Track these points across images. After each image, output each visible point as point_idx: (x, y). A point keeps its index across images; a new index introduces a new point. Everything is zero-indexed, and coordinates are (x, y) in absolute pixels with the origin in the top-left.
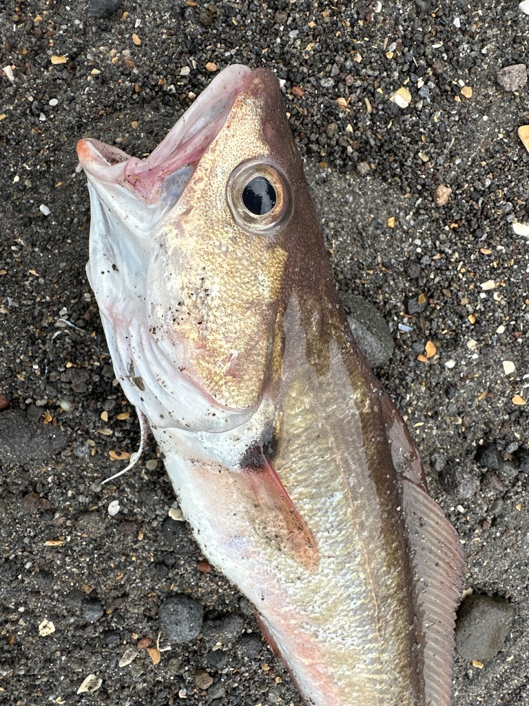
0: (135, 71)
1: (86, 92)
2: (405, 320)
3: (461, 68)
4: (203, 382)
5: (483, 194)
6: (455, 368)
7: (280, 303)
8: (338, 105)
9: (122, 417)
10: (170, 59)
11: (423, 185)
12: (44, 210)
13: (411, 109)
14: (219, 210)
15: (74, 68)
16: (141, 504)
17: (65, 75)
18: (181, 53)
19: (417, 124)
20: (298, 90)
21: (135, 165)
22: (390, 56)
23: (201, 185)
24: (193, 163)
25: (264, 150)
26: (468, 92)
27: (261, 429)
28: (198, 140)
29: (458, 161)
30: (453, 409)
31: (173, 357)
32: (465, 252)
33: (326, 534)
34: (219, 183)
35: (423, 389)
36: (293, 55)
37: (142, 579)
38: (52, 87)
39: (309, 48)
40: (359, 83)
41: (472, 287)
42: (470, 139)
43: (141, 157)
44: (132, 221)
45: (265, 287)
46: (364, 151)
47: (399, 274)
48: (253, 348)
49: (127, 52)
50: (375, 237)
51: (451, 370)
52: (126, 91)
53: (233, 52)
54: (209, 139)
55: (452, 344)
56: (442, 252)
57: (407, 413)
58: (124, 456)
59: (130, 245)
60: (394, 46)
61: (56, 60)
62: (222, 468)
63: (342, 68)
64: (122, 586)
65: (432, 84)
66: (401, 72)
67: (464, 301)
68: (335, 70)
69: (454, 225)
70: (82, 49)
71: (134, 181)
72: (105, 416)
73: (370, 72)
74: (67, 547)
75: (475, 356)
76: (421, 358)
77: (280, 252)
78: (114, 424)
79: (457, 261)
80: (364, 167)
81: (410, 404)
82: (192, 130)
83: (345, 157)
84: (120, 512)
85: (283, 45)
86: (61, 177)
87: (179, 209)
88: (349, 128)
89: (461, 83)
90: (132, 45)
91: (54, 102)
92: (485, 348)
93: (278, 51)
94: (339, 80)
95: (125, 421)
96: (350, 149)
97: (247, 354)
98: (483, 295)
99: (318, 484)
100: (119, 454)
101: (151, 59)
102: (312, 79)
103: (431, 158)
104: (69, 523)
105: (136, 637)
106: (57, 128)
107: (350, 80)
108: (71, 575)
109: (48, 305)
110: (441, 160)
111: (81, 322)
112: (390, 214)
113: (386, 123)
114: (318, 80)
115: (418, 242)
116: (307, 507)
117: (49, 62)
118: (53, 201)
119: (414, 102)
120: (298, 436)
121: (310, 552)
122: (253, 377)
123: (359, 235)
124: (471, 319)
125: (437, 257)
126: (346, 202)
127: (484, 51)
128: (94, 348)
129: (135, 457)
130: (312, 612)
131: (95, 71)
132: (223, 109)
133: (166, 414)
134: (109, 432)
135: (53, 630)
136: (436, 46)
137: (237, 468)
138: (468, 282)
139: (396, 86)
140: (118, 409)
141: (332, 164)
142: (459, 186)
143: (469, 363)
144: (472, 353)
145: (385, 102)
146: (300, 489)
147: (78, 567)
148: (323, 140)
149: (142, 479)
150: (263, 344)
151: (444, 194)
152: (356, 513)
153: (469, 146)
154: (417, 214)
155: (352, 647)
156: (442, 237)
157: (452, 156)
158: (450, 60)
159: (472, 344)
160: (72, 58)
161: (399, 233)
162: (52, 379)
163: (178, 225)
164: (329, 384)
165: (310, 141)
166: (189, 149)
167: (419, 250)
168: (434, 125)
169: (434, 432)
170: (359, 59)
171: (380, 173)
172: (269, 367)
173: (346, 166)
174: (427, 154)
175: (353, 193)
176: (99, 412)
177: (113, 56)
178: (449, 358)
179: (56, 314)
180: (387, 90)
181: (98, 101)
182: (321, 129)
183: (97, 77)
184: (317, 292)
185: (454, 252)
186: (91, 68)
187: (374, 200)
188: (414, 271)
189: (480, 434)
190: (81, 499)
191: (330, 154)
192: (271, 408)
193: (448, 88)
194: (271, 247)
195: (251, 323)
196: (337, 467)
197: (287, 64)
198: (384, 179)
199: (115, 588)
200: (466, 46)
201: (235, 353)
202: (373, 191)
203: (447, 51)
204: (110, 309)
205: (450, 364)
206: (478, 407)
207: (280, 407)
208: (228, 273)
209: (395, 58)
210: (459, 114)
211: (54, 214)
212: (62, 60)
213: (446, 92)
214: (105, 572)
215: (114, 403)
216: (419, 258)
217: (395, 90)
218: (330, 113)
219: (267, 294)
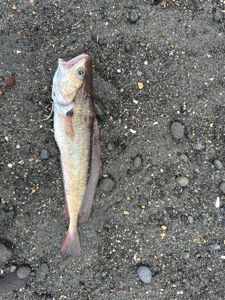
0: (74, 52)
1: (65, 52)
2: (108, 111)
3: (131, 69)
4: (64, 95)
5: (129, 92)
6: (115, 124)
7: (79, 89)
8: (107, 68)
9: (49, 109)
10: (81, 52)
11: (119, 87)
12: (50, 69)
13: (120, 73)
14: (75, 72)
15: (64, 48)
16: (47, 127)
17: (63, 49)
18: (83, 51)
19: (120, 76)
20: (101, 64)
21: (65, 63)
22: (119, 63)
23: (73, 68)
24: (73, 65)
25: (84, 66)
26: (131, 74)
27: (71, 109)
28: (75, 62)
29: (126, 85)
30: (113, 132)
31: (61, 90)
32: (123, 102)
33: (77, 135)
34: (76, 68)
35: (108, 126)
36: (102, 58)
37: (41, 144)
38: (60, 50)
39: (105, 57)
40: (112, 66)
41: (123, 109)
42: (130, 82)
43: (66, 62)
44: (62, 71)
45: (78, 85)
46: (110, 78)
47: (110, 102)
48: (73, 93)
49: (74, 49)
50: (107, 94)
51: (114, 124)
52: (72, 54)
53: (92, 54)
54: (76, 63)
55: (116, 119)
56: (119, 101)
57: (103, 129)
58: (47, 116)
59: (61, 74)
60: (120, 62)
61: (62, 46)
62: (63, 116)
63: (110, 62)
64: (36, 143)
65: (125, 70)
66: (120, 66)
67: (120, 111)
68: (108, 62)
69: (123, 97)
70: (67, 46)
71: (64, 65)
72: (46, 107)
73: (115, 65)
74: (29, 131)
75: (120, 123)
76: (109, 119)
77: (82, 81)
78: (48, 110)
79: (121, 103)
80: (109, 81)
81: (104, 127)
82: (75, 61)
83: (106, 78)
84: (42, 128)
85: (100, 56)
86: (55, 65)
87: (69, 70)
88: (108, 73)
89: (130, 72)
90: (75, 48)
91: (59, 52)
92: (122, 122)
93: (99, 56)
94: (109, 64)
95: (50, 110)
96: (107, 77)
97: (72, 94)
98: (124, 112)
99: (78, 125)
100: (46, 115)
101: (78, 51)
102: (104, 63)
103: (121, 83)
104: (31, 126)
105: (35, 155)
106: (58, 57)
107: (111, 65)
108: (27, 137)
109: (44, 85)
110: (123, 84)
111: (49, 90)
112: (112, 91)
113: (115, 74)
114: (105, 63)
115: (115, 97)
116: (75, 128)
117: (61, 46)
118: (52, 68)
119: (121, 72)
120: (77, 114)
121: (73, 138)
122: (72, 98)
123: (105, 93)
124: (121, 115)
125: (118, 101)
126: (104, 86)
127: (136, 68)
128: (49, 95)
129: (49, 117)
130: (70, 152)
131: (68, 50)
132: (80, 59)
133: (57, 100)
134: (46, 110)
135: (19, 147)
136: (127, 64)
137: (65, 116)
138: (122, 108)
139: (119, 68)
140: (49, 107)
141: (104, 78)
142: (125, 90)
143: (118, 124)
144: (120, 122)
145: (116, 71)
146: (75, 124)
147: (29, 137)
148: (103, 73)
149: (48, 122)
150: (75, 94)
151: (122, 90)
152: (83, 133)
153: (129, 83)
154: (116, 92)
155: (75, 164)
156: (120, 98)
157: (125, 84)
158: (129, 67)
159: (120, 120)
160: (65, 47)
161: (112, 95)
162: (40, 97)
163: (68, 72)
164: (85, 107)
165: (101, 73)
166: (73, 63)
167: (115, 99)
168: (123, 77)
169: (108, 135)
170: (113, 62)
171: (112, 83)
172: (75, 98)
173: (106, 80)
174: (121, 82)
175: (106, 85)
176: (46, 106)
177: (72, 49)
178: (115, 121)
179: (45, 87)
180: (117, 69)
181: (66, 55)
182: (103, 72)
183: (68, 51)
184: (87, 92)
185: (121, 101)
186: (67, 49)
187: (110, 87)
188: (113, 102)
189: (116, 139)
190: (36, 123)
191: (104, 76)
192: (74, 106)
193: (128, 72)
194: (80, 80)
195: (74, 90)
196: (82, 123)
197: (100, 59)
198: (113, 84)
199: (35, 143)
200: (133, 66)
201: (70, 93)
202: (110, 86)
203: (129, 65)
204: (54, 83)
205: (115, 123)
206: (118, 133)
207: (75, 107)
208: (73, 81)
209: (120, 64)
210: (128, 76)
211: (52, 70)
212: (63, 46)
213: (127, 72)
214: (34, 139)
215: (49, 106)
216: (114, 100)
217: (118, 69)
218: (106, 69)
219: (78, 86)
